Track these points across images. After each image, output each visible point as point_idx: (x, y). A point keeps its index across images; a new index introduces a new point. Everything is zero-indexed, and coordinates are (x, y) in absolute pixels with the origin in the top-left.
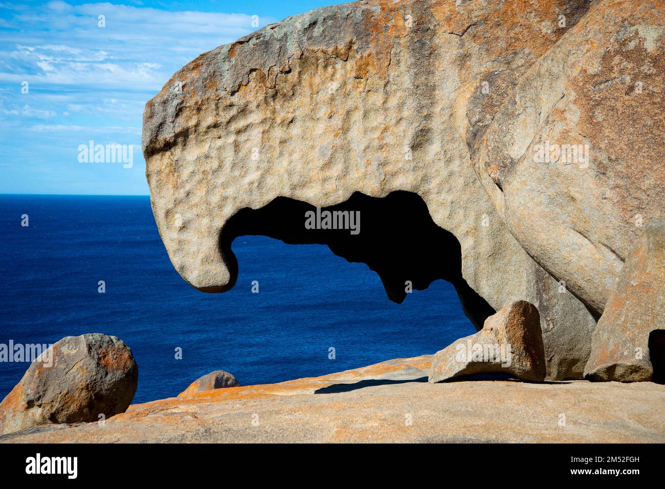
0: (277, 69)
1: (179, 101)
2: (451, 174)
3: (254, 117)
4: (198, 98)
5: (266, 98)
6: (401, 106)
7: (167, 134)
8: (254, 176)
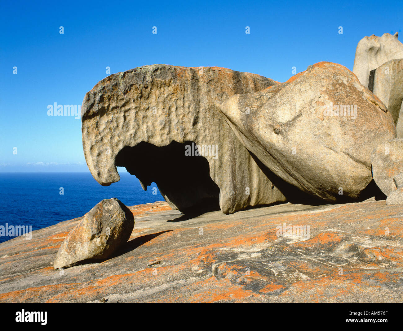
0: (142, 86)
1: (102, 94)
2: (205, 136)
3: (132, 105)
4: (109, 94)
5: (137, 97)
6: (189, 107)
7: (95, 109)
8: (132, 131)
